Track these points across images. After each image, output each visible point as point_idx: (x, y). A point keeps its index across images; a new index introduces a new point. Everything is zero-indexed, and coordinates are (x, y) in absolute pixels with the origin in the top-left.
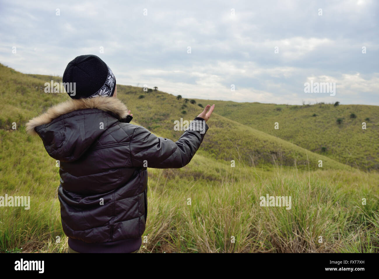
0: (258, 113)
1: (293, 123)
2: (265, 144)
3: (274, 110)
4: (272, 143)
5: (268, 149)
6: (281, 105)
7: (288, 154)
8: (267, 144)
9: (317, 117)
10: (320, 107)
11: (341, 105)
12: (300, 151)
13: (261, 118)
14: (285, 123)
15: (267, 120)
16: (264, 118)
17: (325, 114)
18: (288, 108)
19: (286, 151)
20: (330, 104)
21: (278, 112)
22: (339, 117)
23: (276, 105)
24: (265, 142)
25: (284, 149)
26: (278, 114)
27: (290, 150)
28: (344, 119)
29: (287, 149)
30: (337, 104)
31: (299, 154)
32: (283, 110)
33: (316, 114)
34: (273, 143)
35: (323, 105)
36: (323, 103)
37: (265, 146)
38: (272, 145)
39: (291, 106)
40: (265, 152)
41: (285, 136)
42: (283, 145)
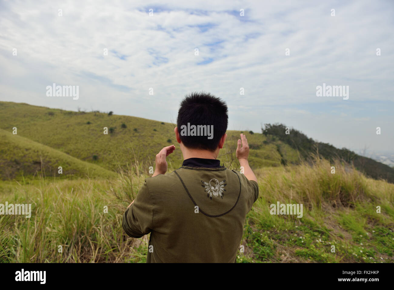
0: (25, 116)
1: (65, 130)
2: (27, 152)
3: (46, 114)
4: (36, 151)
5: (30, 159)
6: (54, 109)
7: (55, 163)
8: (30, 153)
9: (91, 125)
10: (95, 115)
11: (115, 115)
12: (69, 160)
13: (29, 122)
14: (56, 129)
15: (35, 125)
16: (32, 122)
17: (99, 123)
18: (61, 113)
19: (52, 160)
20: (104, 113)
21: (50, 117)
22: (111, 126)
23: (48, 109)
24: (27, 150)
25: (51, 158)
26: (50, 119)
27: (57, 159)
28: (115, 128)
29: (54, 158)
30: (111, 113)
31: (67, 163)
32: (56, 115)
33: (91, 122)
34: (38, 152)
35: (97, 114)
36: (98, 112)
37: (27, 154)
38: (36, 154)
39: (65, 111)
40: (27, 162)
41: (55, 144)
42: (49, 154)
